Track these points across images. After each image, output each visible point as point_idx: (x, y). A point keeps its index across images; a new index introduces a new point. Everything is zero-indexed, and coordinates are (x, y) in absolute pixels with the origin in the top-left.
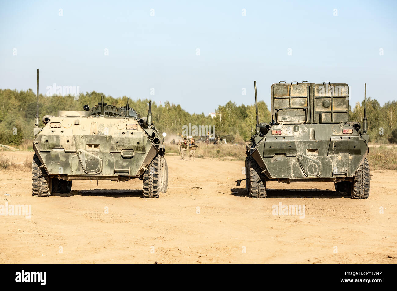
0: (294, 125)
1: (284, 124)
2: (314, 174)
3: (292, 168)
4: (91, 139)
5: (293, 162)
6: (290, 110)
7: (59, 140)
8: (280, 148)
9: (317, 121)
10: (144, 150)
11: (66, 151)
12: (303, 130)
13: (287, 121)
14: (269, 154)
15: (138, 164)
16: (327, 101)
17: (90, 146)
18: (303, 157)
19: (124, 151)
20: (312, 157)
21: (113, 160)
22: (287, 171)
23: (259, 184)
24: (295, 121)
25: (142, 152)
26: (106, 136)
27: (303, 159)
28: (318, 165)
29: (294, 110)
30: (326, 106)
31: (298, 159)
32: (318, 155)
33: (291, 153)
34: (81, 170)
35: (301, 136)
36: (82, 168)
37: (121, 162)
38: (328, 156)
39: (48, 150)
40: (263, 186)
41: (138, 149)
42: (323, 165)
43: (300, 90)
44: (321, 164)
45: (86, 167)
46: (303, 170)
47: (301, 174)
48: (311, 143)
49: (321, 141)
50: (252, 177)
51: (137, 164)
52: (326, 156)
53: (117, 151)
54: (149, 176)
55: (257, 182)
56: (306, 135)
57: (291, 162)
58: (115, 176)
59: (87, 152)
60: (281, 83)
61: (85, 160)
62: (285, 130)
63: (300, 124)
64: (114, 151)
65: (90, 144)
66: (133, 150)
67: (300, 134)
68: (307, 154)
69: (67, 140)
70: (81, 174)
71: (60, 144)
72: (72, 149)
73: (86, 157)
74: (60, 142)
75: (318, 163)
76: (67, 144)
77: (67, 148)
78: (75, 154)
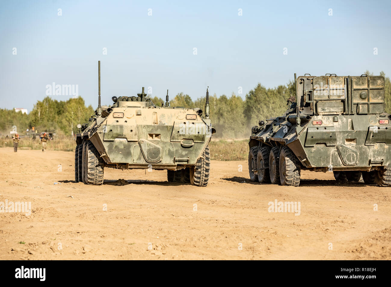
0: (333, 116)
1: (323, 115)
2: (352, 163)
3: (331, 157)
4: (153, 129)
5: (332, 152)
6: (329, 101)
7: (123, 130)
8: (321, 138)
9: (355, 112)
10: (203, 139)
11: (128, 140)
12: (342, 121)
13: (327, 112)
14: (311, 144)
15: (197, 153)
16: (364, 92)
17: (151, 135)
18: (343, 146)
19: (184, 141)
20: (351, 146)
21: (173, 149)
22: (327, 160)
23: (295, 173)
24: (333, 112)
25: (201, 142)
26: (168, 126)
27: (342, 148)
28: (356, 154)
29: (332, 101)
30: (363, 98)
31: (337, 148)
32: (356, 145)
33: (331, 142)
34: (142, 159)
35: (341, 126)
36: (143, 156)
37: (180, 151)
38: (365, 145)
39: (112, 140)
40: (298, 174)
41: (198, 139)
42: (361, 154)
43: (338, 82)
44: (358, 154)
45: (148, 156)
46: (342, 159)
47: (339, 163)
48: (349, 133)
49: (360, 131)
50: (288, 166)
51: (195, 153)
52: (363, 145)
53: (177, 141)
54: (201, 165)
55: (293, 170)
56: (345, 126)
57: (330, 151)
58: (174, 164)
59: (149, 142)
60: (327, 75)
61: (147, 148)
62: (325, 120)
63: (338, 115)
64: (175, 141)
65: (152, 133)
66: (192, 139)
67: (339, 124)
68: (345, 144)
69: (131, 129)
70: (142, 163)
71: (124, 134)
72: (134, 139)
73: (148, 146)
74: (124, 131)
75: (356, 152)
76: (131, 133)
77: (130, 137)
78: (137, 144)
